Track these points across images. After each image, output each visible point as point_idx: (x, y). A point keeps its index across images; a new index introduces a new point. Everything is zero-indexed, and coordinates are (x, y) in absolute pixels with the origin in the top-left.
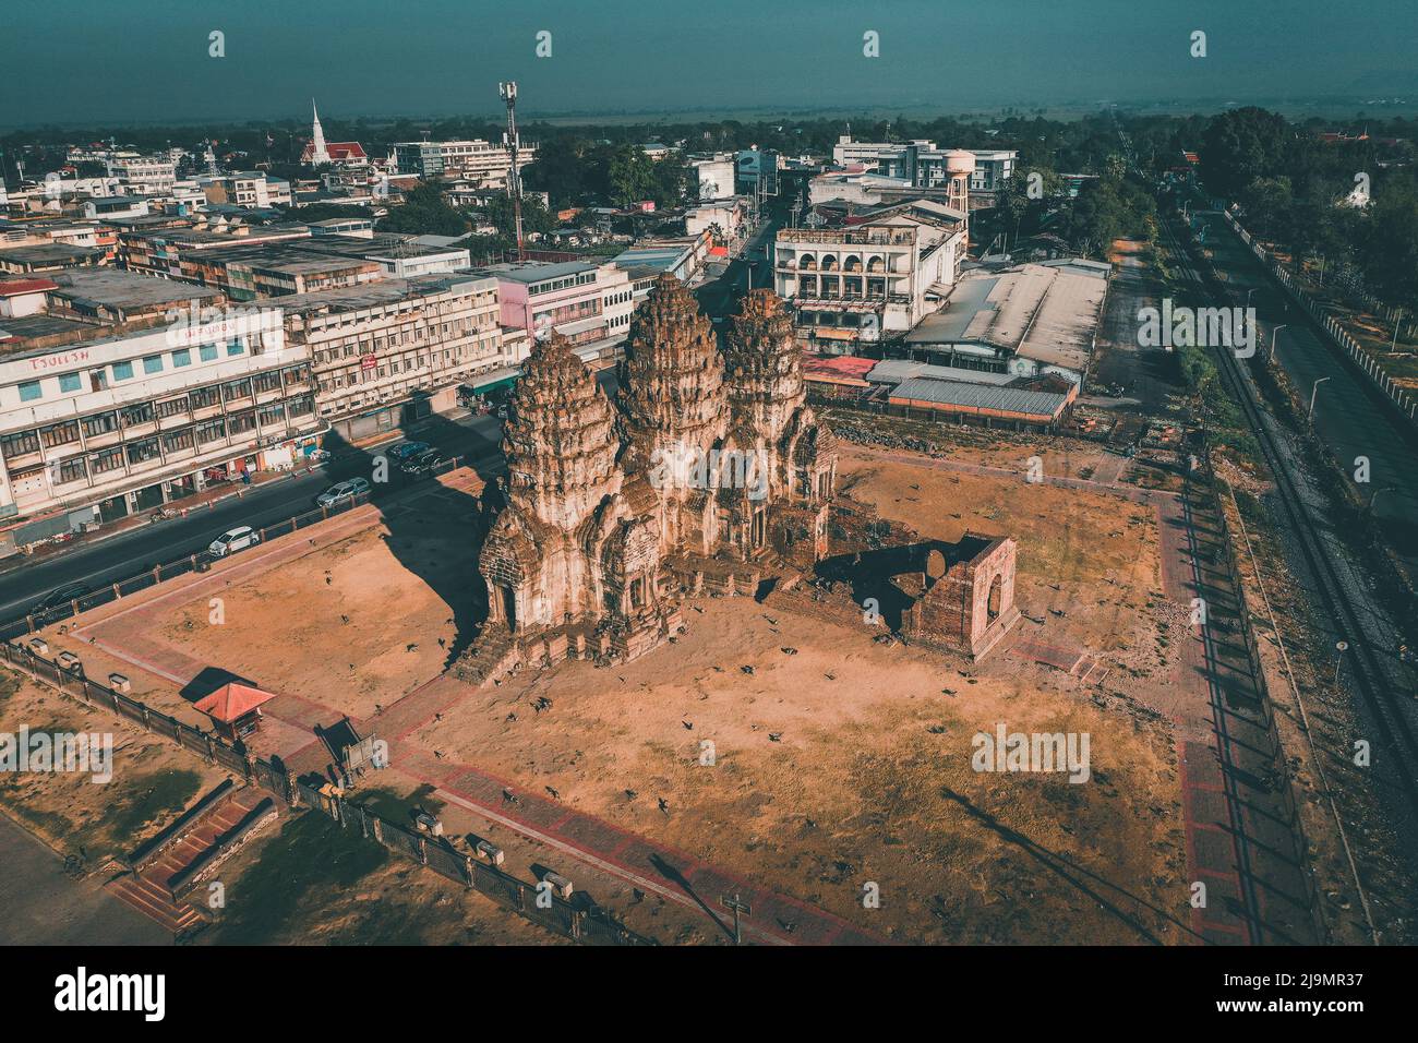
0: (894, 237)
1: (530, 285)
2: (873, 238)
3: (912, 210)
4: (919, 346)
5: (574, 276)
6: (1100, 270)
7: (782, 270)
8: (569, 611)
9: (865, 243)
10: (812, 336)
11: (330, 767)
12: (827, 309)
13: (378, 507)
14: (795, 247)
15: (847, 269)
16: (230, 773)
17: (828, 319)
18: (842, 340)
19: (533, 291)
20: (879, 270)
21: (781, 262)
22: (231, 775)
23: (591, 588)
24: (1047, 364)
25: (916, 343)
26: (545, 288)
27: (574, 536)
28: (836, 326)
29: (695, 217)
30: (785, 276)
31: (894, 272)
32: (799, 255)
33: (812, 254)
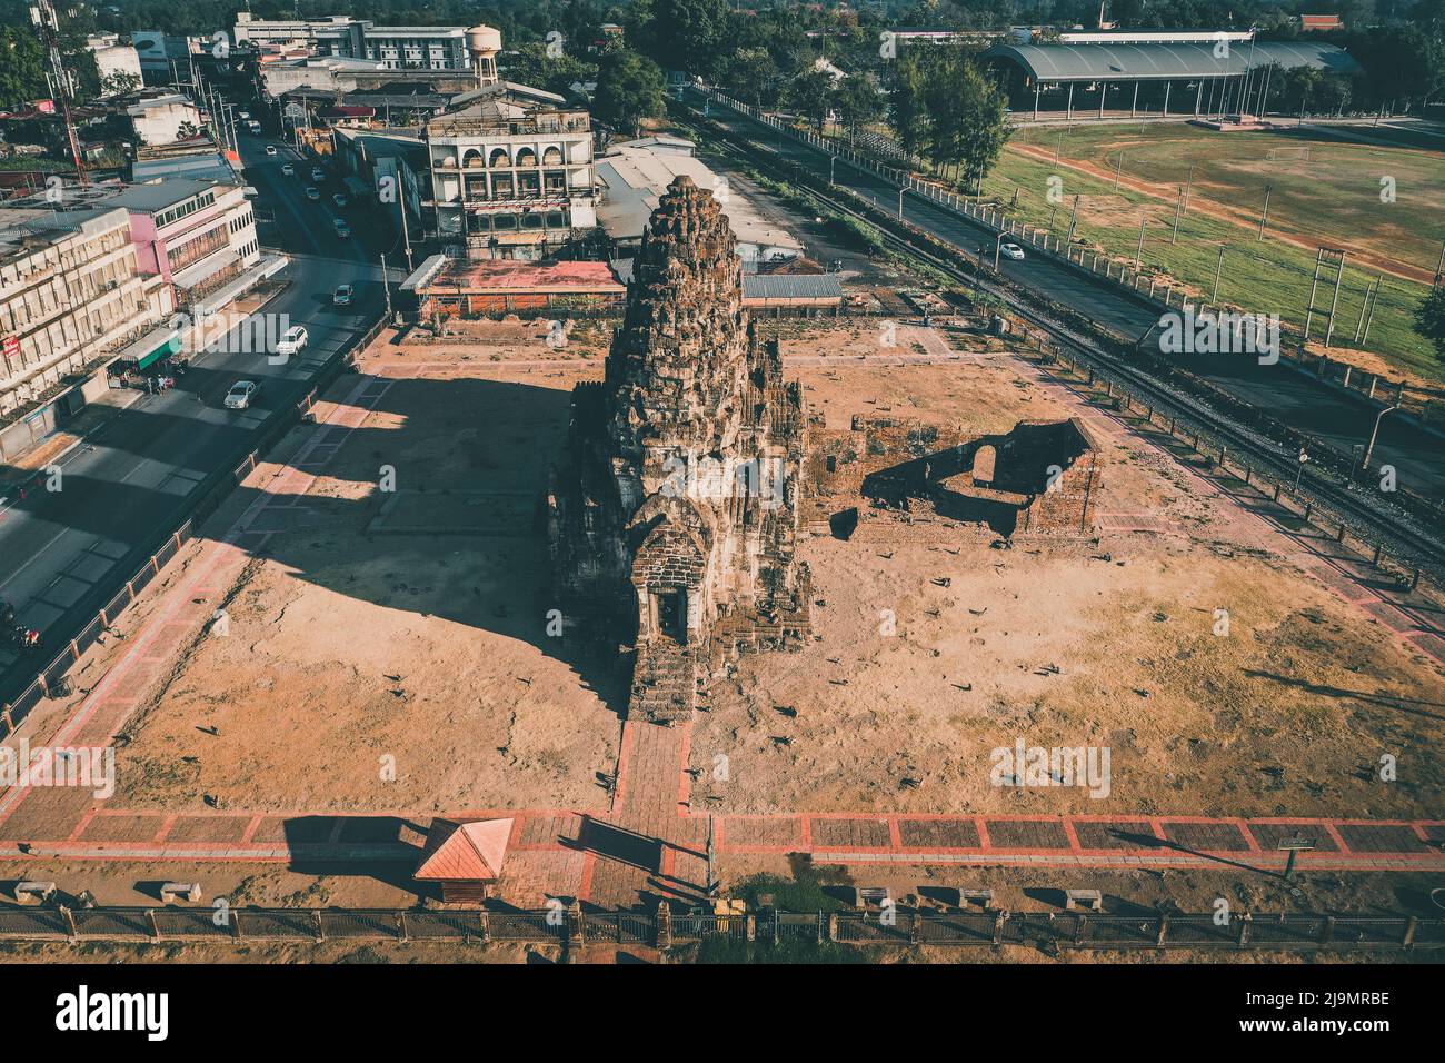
0: (565, 123)
1: (157, 214)
2: (543, 126)
3: (507, 94)
4: (626, 242)
5: (194, 198)
6: (687, 147)
7: (437, 170)
8: (721, 601)
9: (537, 133)
10: (493, 244)
11: (649, 880)
12: (507, 211)
13: (218, 539)
14: (457, 141)
15: (519, 164)
16: (525, 943)
17: (505, 222)
18: (527, 245)
19: (159, 222)
20: (553, 162)
21: (436, 161)
22: (528, 947)
23: (743, 568)
24: (768, 246)
25: (622, 239)
26: (170, 217)
27: (726, 510)
28: (518, 230)
29: (143, 116)
30: (442, 177)
31: (570, 163)
32: (462, 152)
33: (478, 149)
